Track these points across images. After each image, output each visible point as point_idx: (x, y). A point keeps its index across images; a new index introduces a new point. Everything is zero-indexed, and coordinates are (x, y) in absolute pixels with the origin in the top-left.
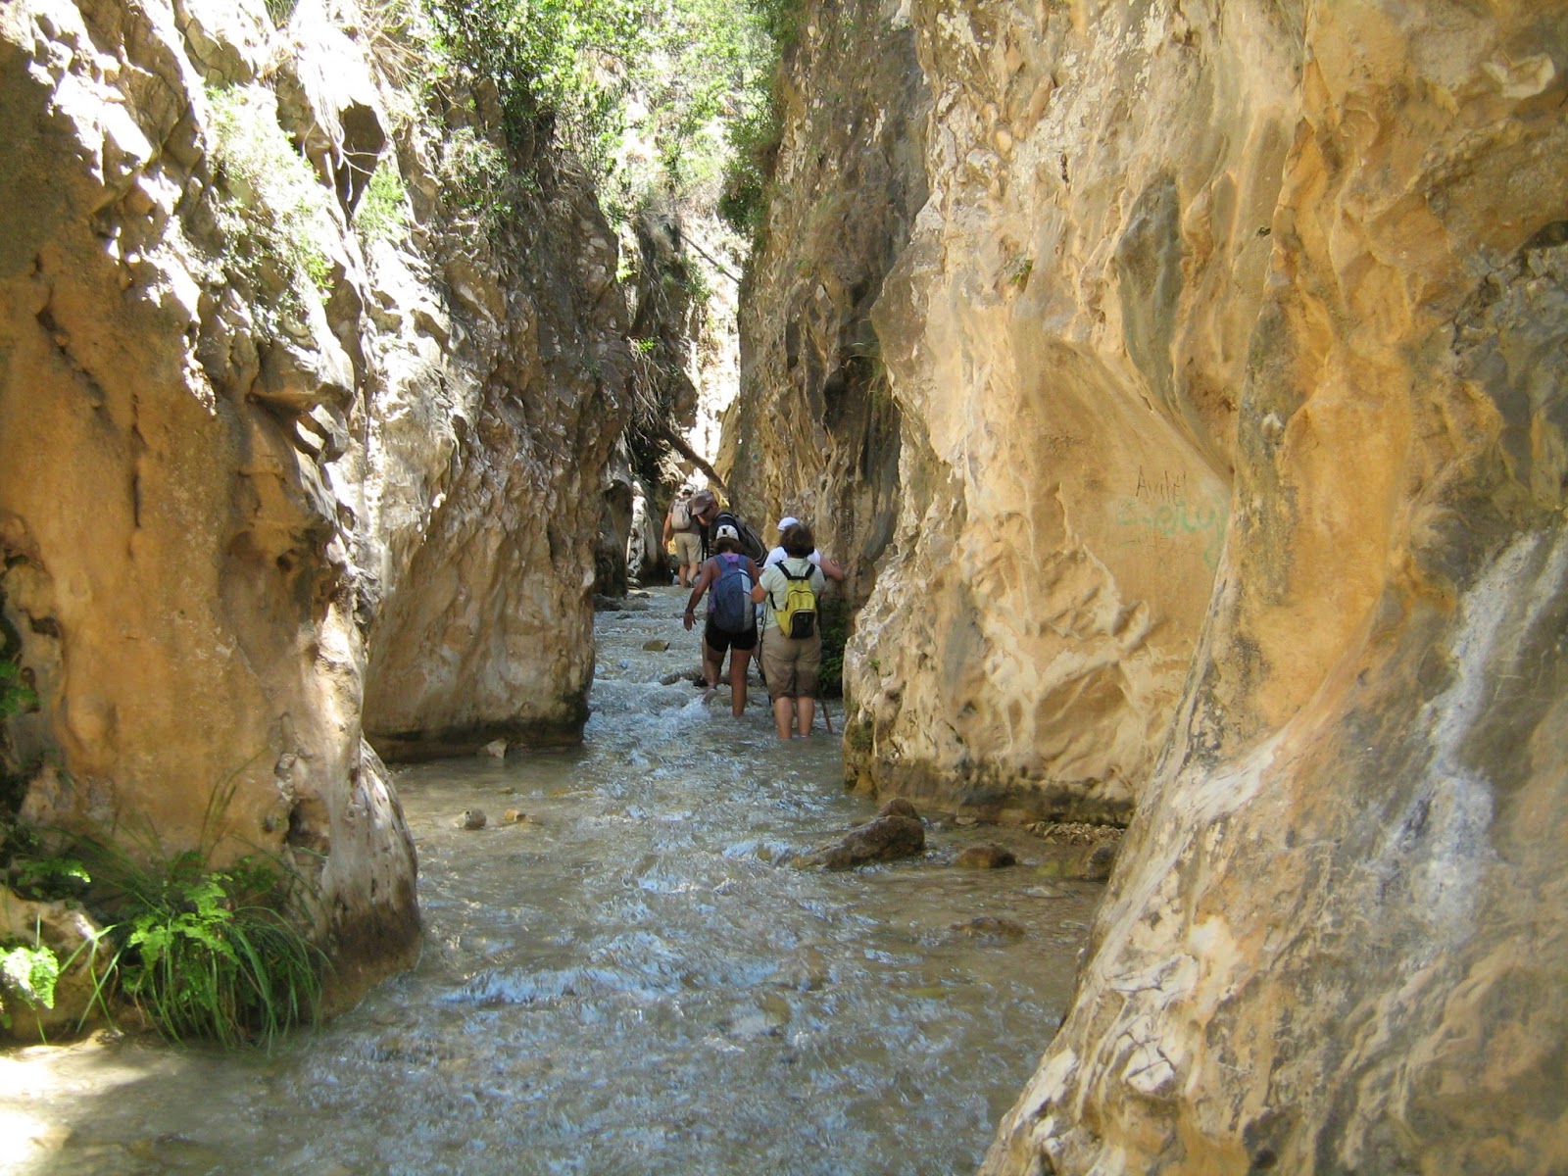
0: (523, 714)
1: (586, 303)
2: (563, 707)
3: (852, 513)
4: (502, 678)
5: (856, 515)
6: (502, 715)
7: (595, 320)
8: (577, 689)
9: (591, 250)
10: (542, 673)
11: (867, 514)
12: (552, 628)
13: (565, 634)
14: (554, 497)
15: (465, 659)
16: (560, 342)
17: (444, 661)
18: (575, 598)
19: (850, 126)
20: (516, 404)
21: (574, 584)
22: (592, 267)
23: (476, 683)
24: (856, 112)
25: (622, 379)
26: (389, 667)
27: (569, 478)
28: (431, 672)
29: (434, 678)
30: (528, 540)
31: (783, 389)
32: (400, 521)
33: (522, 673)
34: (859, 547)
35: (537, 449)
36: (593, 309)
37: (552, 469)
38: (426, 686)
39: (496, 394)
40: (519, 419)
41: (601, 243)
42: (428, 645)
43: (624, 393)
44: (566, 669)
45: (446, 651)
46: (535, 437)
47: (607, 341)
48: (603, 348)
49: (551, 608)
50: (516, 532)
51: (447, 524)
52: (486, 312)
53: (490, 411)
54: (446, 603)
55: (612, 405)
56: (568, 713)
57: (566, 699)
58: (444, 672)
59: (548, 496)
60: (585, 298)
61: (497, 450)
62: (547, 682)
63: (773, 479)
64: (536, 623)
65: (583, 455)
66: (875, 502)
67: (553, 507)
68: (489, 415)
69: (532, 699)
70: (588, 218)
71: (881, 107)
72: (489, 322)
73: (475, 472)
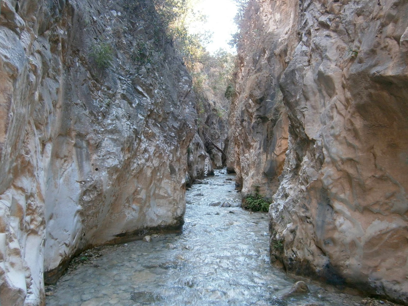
0: (162, 224)
1: (182, 96)
2: (175, 221)
3: (260, 160)
4: (155, 213)
5: (262, 160)
6: (155, 225)
7: (185, 102)
8: (180, 215)
9: (183, 80)
10: (168, 211)
11: (265, 160)
12: (171, 197)
13: (176, 198)
14: (171, 155)
15: (141, 208)
16: (172, 107)
17: (134, 209)
18: (179, 187)
19: (258, 57)
20: (158, 126)
21: (179, 182)
22: (184, 85)
23: (145, 216)
24: (259, 54)
25: (193, 120)
26: (112, 213)
27: (176, 150)
28: (129, 213)
29: (129, 215)
30: (163, 169)
31: (240, 128)
32: (111, 164)
33: (161, 211)
34: (263, 169)
35: (165, 140)
36: (184, 98)
37: (170, 147)
38: (127, 218)
39: (150, 122)
40: (159, 131)
41: (186, 78)
42: (127, 204)
43: (194, 124)
44: (176, 209)
45: (134, 206)
46: (165, 137)
47: (189, 108)
48: (187, 110)
49: (171, 191)
50: (158, 167)
51: (131, 164)
52: (146, 95)
53: (148, 127)
54: (133, 191)
55: (190, 127)
56: (177, 223)
57: (176, 219)
58: (134, 213)
59: (169, 155)
60: (182, 95)
61: (151, 141)
62: (170, 214)
63: (237, 152)
64: (166, 195)
65: (181, 142)
66: (267, 157)
67: (171, 159)
68: (147, 129)
69: (165, 219)
70: (182, 70)
71: (267, 50)
72: (147, 98)
73: (142, 147)
